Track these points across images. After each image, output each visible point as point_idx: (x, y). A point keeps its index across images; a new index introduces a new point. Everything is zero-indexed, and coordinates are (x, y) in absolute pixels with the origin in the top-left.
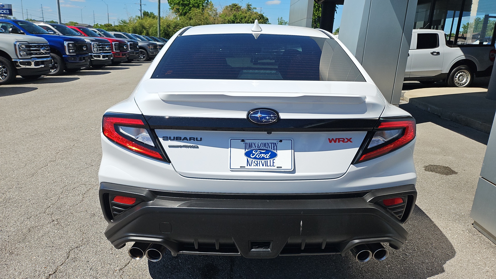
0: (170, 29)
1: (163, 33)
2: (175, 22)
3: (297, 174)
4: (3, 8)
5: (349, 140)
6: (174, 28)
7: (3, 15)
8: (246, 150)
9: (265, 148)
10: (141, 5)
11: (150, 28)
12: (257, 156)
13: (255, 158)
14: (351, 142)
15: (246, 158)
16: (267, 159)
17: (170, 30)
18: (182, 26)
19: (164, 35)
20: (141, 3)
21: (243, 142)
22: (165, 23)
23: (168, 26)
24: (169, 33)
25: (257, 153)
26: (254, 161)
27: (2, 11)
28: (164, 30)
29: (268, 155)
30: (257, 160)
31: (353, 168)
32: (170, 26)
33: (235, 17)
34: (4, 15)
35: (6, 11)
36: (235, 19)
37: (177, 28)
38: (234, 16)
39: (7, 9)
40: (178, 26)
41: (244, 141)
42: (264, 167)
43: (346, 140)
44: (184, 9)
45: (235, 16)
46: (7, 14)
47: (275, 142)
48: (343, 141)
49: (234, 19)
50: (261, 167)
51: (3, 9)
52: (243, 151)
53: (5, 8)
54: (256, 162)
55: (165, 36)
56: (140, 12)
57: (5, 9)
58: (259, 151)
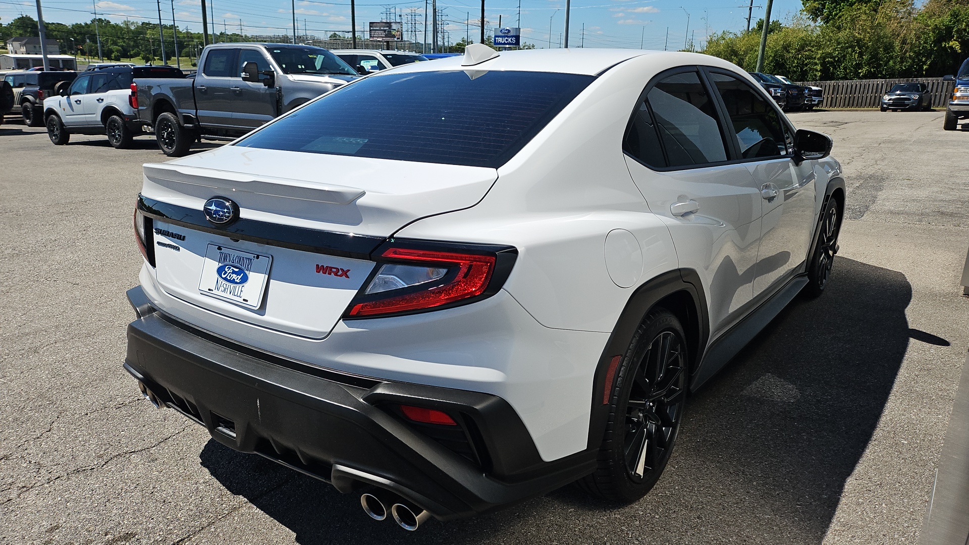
0: (790, 53)
1: (772, 62)
2: (802, 39)
3: (267, 318)
4: (510, 34)
5: (345, 273)
6: (799, 50)
7: (507, 46)
8: (220, 264)
9: (239, 265)
10: (751, 9)
11: (746, 53)
12: (228, 277)
13: (225, 279)
14: (347, 277)
15: (217, 276)
16: (237, 283)
17: (787, 55)
18: (816, 46)
19: (773, 66)
20: (752, 5)
21: (219, 251)
22: (780, 41)
23: (786, 48)
24: (786, 62)
25: (229, 271)
26: (223, 282)
27: (507, 40)
28: (775, 56)
29: (240, 277)
30: (226, 283)
31: (343, 327)
32: (789, 46)
33: (956, 18)
34: (509, 46)
35: (511, 40)
36: (954, 23)
37: (806, 51)
38: (951, 15)
39: (512, 36)
40: (807, 45)
41: (221, 249)
42: (231, 296)
43: (340, 272)
44: (835, 7)
45: (955, 15)
46: (512, 44)
47: (251, 256)
48: (336, 274)
49: (950, 22)
50: (227, 295)
51: (508, 37)
52: (216, 265)
53: (511, 34)
54: (225, 286)
55: (776, 69)
56: (747, 23)
57: (510, 37)
58: (232, 268)
